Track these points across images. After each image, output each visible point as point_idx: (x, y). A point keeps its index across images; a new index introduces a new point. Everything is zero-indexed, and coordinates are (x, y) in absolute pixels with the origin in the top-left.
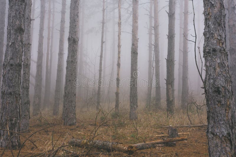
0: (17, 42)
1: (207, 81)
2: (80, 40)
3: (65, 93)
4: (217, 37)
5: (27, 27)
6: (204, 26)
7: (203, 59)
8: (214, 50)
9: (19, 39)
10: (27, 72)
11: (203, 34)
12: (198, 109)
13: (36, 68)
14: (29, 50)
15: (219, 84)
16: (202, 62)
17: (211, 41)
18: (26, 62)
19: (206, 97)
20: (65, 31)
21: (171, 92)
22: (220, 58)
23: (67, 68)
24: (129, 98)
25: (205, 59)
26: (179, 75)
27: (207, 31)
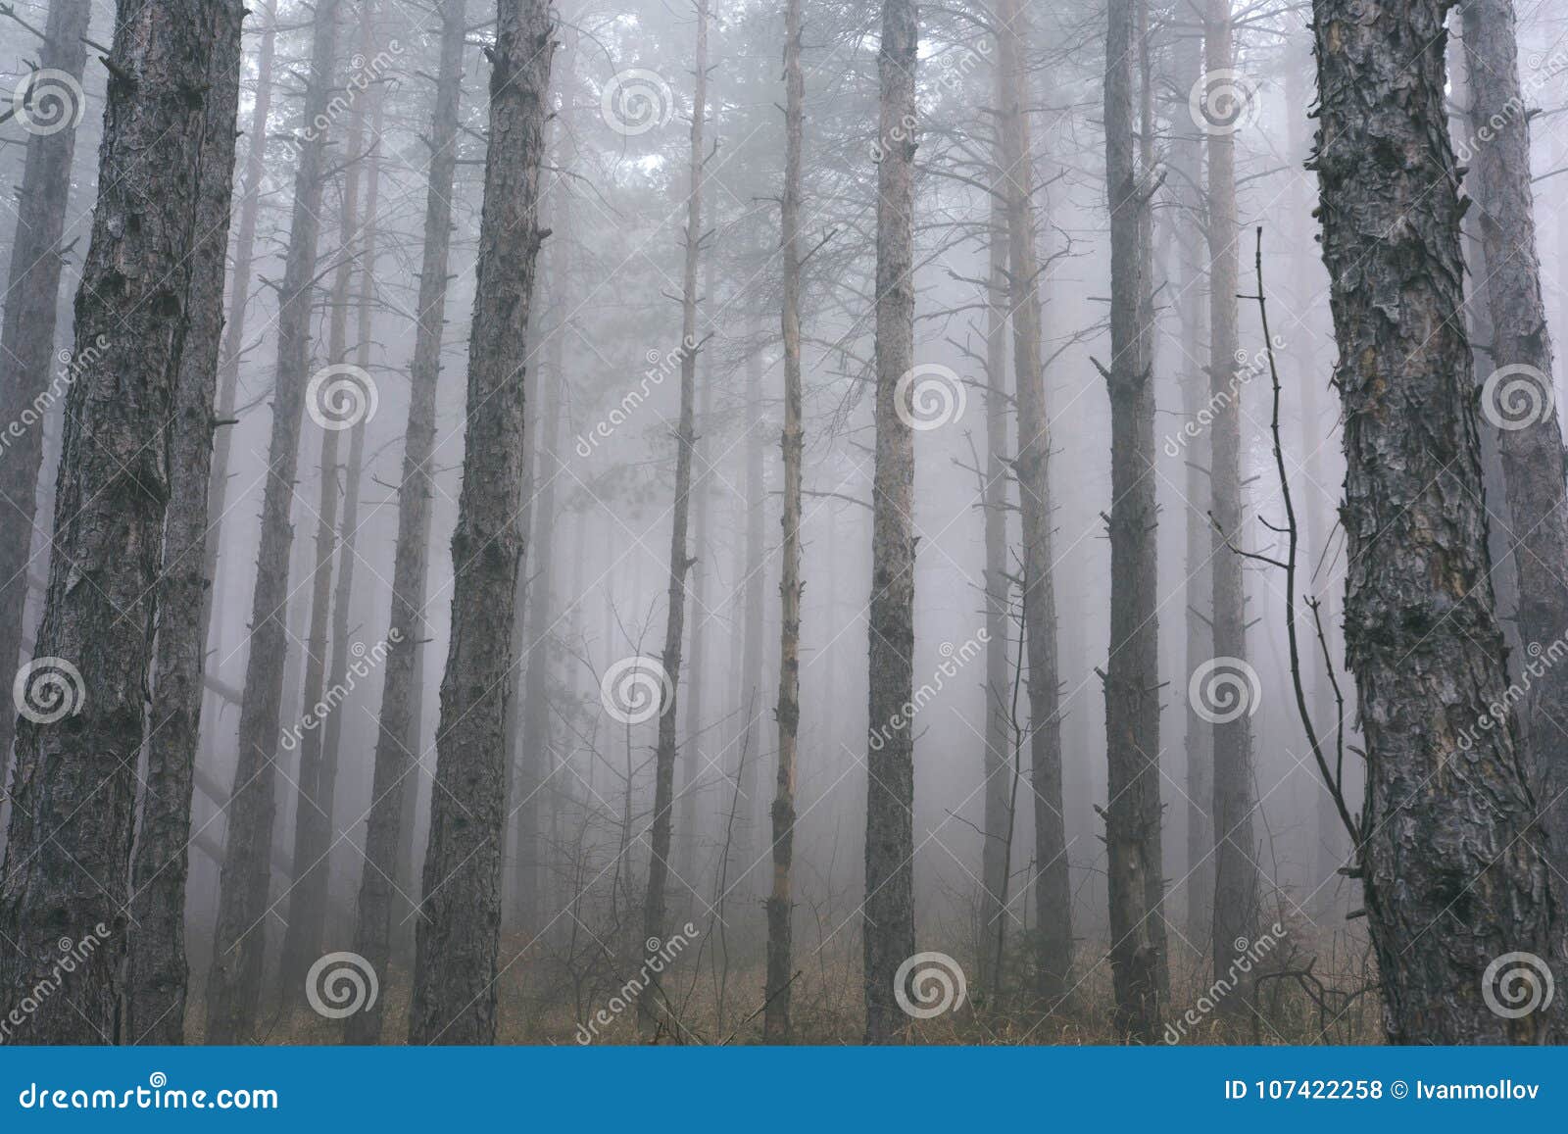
0: (117, 569)
1: (1376, 830)
2: (531, 549)
3: (429, 906)
4: (1428, 535)
5: (189, 468)
6: (1341, 466)
7: (1347, 681)
8: (1417, 621)
9: (130, 549)
10: (174, 767)
11: (1337, 516)
12: (1328, 1017)
13: (236, 740)
14: (192, 623)
15: (1456, 851)
16: (1340, 701)
17: (1394, 564)
18: (174, 702)
19: (1380, 937)
20: (432, 492)
21: (1138, 898)
22: (1457, 675)
23: (444, 738)
24: (857, 940)
25: (1359, 681)
26: (1193, 779)
27: (1364, 492)
